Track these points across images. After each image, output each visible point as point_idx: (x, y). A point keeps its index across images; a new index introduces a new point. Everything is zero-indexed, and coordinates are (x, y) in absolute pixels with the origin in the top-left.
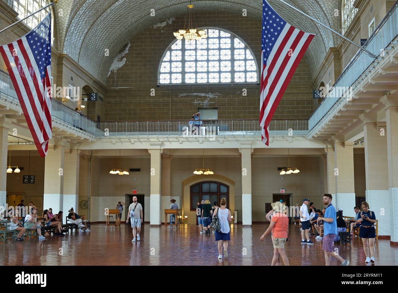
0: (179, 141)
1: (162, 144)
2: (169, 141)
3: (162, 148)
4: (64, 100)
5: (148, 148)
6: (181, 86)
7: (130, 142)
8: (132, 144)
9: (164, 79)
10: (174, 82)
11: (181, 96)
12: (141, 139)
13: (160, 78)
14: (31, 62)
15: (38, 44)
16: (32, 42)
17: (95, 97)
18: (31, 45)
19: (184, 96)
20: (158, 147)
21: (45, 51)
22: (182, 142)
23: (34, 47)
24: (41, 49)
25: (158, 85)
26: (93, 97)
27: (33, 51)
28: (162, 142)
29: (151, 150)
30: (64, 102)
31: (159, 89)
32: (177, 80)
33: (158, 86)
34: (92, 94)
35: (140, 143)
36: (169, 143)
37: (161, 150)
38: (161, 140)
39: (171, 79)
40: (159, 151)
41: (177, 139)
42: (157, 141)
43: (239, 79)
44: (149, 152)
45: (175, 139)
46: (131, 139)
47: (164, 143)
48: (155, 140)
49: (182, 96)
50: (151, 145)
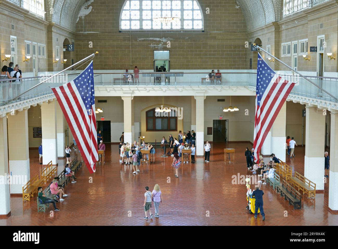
0: (146, 90)
1: (133, 92)
2: (138, 90)
3: (133, 95)
4: (54, 62)
5: (121, 96)
6: (140, 31)
7: (107, 90)
8: (108, 92)
9: (124, 26)
10: (133, 28)
11: (139, 40)
12: (115, 89)
13: (122, 24)
14: (79, 101)
15: (84, 87)
16: (79, 85)
17: (72, 48)
18: (78, 88)
19: (142, 40)
20: (130, 95)
21: (90, 93)
22: (149, 90)
23: (81, 89)
24: (86, 91)
25: (120, 30)
26: (70, 48)
27: (80, 92)
28: (133, 91)
29: (124, 98)
30: (54, 63)
31: (121, 34)
32: (135, 26)
33: (120, 32)
34: (69, 45)
35: (114, 91)
36: (138, 91)
37: (132, 97)
38: (132, 89)
39: (130, 25)
40: (131, 98)
41: (145, 89)
42: (129, 90)
43: (188, 26)
44: (122, 98)
45: (143, 89)
46: (107, 89)
47: (134, 91)
48: (127, 89)
49: (141, 40)
50: (124, 93)
